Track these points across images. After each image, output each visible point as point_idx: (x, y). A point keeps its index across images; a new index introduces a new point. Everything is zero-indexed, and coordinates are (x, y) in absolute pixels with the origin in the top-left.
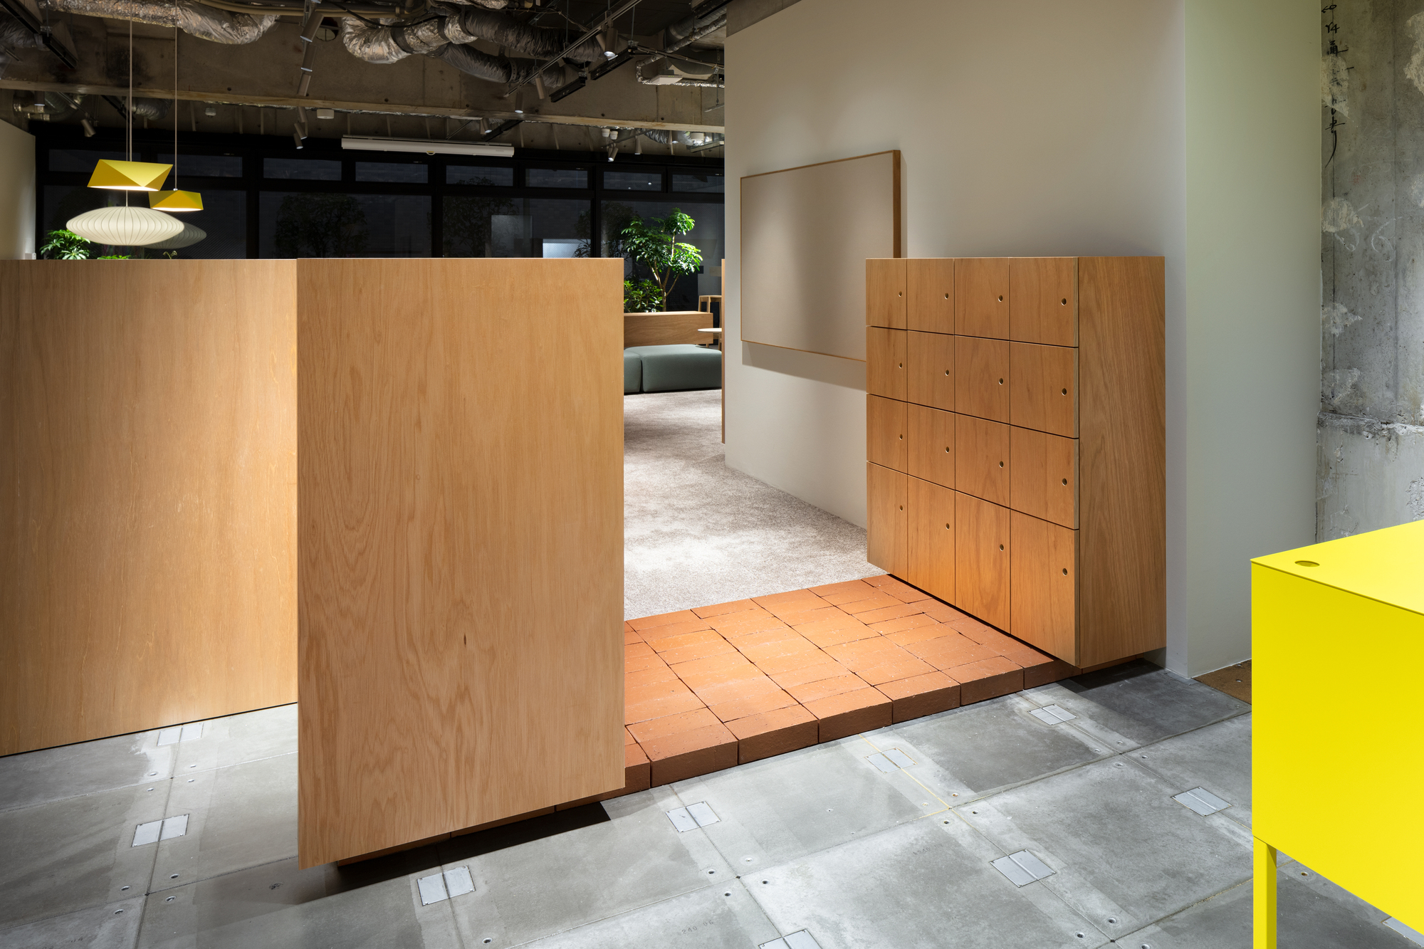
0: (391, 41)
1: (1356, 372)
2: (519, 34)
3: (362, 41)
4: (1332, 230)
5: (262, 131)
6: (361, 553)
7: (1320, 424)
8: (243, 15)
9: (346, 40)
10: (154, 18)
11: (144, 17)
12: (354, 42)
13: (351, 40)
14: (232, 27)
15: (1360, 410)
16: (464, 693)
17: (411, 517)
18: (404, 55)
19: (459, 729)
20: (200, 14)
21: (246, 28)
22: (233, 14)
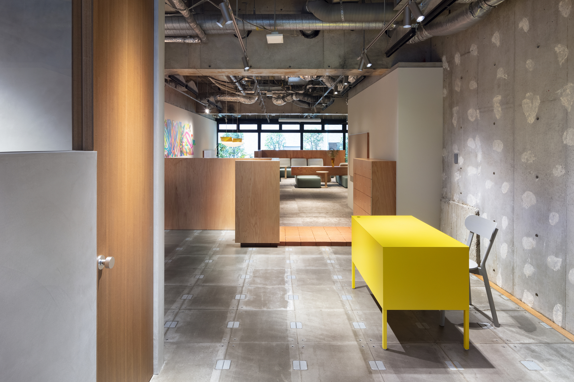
0: (282, 100)
1: (446, 189)
2: (308, 98)
3: (276, 100)
4: (444, 156)
5: (261, 118)
6: (243, 201)
7: (441, 200)
8: (252, 97)
9: (273, 100)
10: (235, 100)
11: (233, 100)
12: (274, 101)
13: (274, 100)
14: (250, 100)
15: (446, 197)
16: (256, 224)
17: (249, 197)
18: (285, 103)
19: (255, 229)
20: (243, 98)
21: (252, 100)
22: (250, 97)
